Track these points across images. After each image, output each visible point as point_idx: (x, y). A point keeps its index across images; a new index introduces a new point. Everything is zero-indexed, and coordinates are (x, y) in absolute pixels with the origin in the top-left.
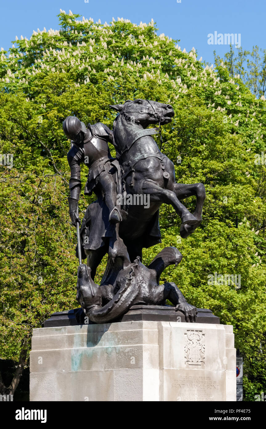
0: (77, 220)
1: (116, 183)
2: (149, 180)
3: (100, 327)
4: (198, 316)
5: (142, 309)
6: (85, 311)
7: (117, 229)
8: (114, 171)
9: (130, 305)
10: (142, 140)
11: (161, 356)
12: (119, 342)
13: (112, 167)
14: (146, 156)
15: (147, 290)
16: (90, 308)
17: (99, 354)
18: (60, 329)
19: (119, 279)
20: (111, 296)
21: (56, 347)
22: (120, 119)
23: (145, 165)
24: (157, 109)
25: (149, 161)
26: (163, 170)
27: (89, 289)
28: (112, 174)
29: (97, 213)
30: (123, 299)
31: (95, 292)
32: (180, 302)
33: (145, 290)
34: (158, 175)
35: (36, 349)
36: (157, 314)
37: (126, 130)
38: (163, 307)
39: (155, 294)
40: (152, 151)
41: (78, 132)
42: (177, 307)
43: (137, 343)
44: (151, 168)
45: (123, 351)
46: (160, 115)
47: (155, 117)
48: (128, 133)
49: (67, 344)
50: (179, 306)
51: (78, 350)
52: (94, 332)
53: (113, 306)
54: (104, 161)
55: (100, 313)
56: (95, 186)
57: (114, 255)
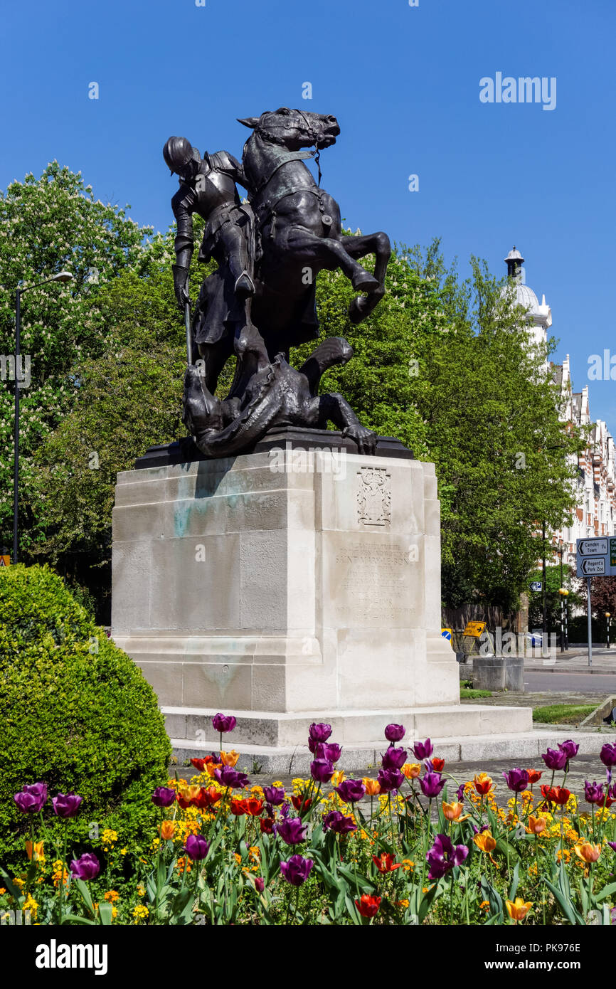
0: (186, 300)
1: (247, 238)
2: (299, 227)
3: (219, 463)
4: (378, 446)
5: (286, 431)
6: (195, 439)
7: (247, 310)
8: (243, 221)
9: (267, 427)
10: (288, 166)
11: (318, 510)
12: (248, 486)
13: (242, 215)
14: (294, 190)
15: (296, 402)
16: (204, 434)
17: (217, 507)
18: (158, 471)
19: (250, 387)
20: (237, 414)
21: (151, 500)
22: (253, 139)
23: (290, 203)
24: (312, 123)
25: (298, 198)
26: (322, 212)
27: (203, 403)
28: (241, 226)
29: (218, 287)
30: (255, 416)
31: (211, 407)
32: (349, 423)
33: (292, 402)
34: (313, 220)
35: (121, 503)
36: (311, 440)
37: (263, 155)
38: (321, 431)
39: (308, 410)
40: (304, 183)
41: (188, 160)
42: (345, 430)
43: (278, 487)
44: (302, 207)
45: (254, 502)
46: (317, 131)
47: (309, 135)
48: (266, 159)
49: (167, 494)
50: (348, 430)
51: (184, 503)
52: (209, 472)
53: (240, 427)
54: (229, 208)
55: (217, 440)
56: (213, 246)
57: (242, 348)
